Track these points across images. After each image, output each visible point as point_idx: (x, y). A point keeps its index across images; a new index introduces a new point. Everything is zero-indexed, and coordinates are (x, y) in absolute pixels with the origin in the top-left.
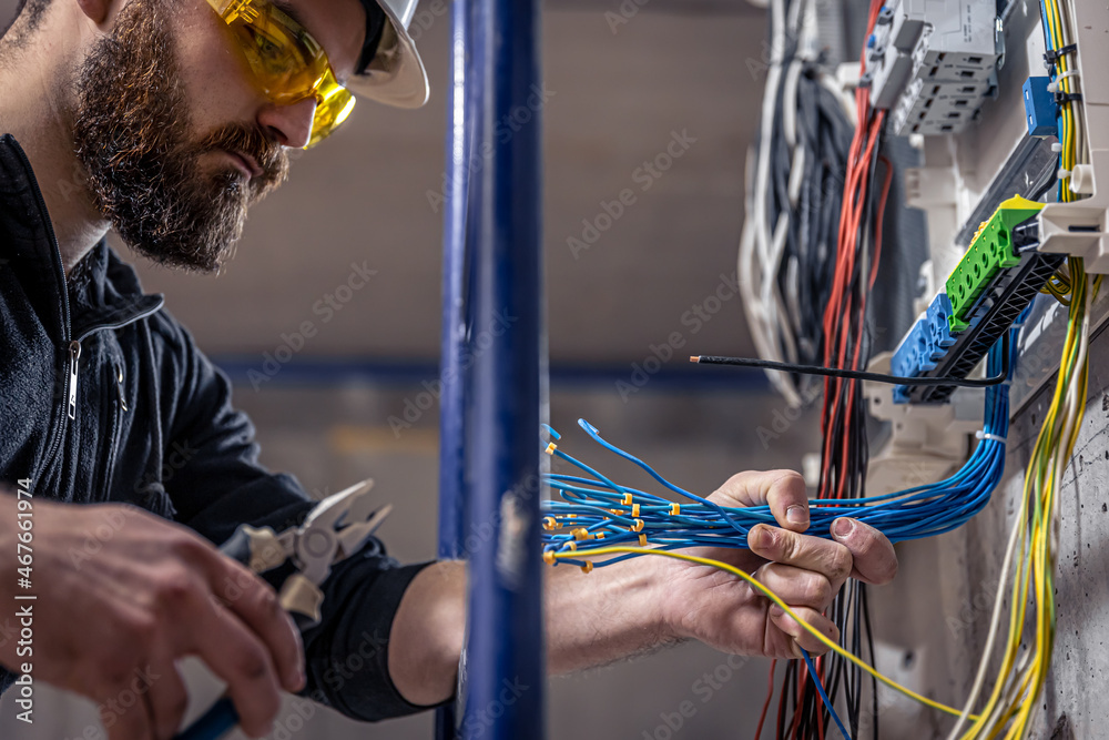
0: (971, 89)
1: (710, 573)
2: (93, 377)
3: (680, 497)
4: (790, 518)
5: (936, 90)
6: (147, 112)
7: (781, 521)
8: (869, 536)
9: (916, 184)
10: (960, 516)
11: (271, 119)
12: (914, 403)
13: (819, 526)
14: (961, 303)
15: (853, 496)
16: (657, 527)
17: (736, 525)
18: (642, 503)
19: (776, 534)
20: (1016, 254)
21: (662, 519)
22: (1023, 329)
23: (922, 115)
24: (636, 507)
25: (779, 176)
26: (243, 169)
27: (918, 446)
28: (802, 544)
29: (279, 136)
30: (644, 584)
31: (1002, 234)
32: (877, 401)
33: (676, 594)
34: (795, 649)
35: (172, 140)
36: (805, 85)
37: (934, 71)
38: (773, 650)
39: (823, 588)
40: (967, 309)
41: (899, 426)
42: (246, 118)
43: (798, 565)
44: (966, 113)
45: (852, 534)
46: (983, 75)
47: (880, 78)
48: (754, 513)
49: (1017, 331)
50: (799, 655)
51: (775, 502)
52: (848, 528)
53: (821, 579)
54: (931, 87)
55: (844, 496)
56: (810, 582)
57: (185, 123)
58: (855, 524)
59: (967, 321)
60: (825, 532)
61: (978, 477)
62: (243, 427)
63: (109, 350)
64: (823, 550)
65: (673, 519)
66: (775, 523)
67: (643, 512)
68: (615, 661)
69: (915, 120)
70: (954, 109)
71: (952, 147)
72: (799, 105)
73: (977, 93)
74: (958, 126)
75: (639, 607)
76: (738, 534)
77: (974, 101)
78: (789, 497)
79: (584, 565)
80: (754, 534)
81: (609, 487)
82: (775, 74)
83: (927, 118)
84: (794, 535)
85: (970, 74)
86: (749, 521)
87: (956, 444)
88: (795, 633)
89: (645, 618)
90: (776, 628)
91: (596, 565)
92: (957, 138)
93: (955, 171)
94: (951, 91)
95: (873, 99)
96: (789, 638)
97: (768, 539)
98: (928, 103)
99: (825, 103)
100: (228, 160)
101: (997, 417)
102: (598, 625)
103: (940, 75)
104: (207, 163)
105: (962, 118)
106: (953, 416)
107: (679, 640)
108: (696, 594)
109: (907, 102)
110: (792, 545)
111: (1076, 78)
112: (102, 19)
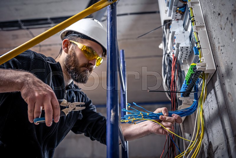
0: (188, 52)
1: (155, 123)
2: (71, 98)
3: (148, 112)
4: (165, 114)
5: (183, 53)
6: (73, 63)
7: (164, 115)
8: (177, 116)
9: (182, 67)
10: (192, 112)
11: (90, 62)
12: (184, 97)
13: (170, 115)
14: (187, 80)
15: (176, 110)
16: (146, 117)
17: (158, 116)
18: (143, 114)
19: (163, 117)
20: (194, 71)
21: (146, 116)
22: (198, 84)
23: (181, 57)
24: (142, 114)
25: (165, 69)
26: (87, 69)
27: (186, 103)
28: (167, 118)
29: (91, 64)
30: (146, 125)
31: (191, 69)
32: (180, 98)
33: (150, 126)
34: (168, 134)
35: (77, 66)
36: (167, 57)
37: (182, 50)
38: (164, 134)
39: (171, 124)
40: (188, 81)
41: (183, 101)
42: (87, 62)
43: (167, 121)
44: (188, 56)
45: (175, 116)
46: (189, 50)
47: (175, 52)
48: (160, 114)
49: (198, 85)
50: (169, 135)
51: (163, 112)
52: (174, 115)
53: (171, 123)
54: (182, 52)
55: (175, 110)
56: (169, 124)
57: (78, 64)
58: (175, 115)
59: (189, 83)
60: (171, 116)
61: (194, 106)
62: (94, 107)
63: (73, 95)
64: (171, 119)
65: (148, 116)
66: (163, 115)
67: (143, 115)
68: (143, 137)
69: (181, 58)
70: (186, 55)
71: (187, 61)
72: (167, 60)
73: (189, 52)
74: (187, 58)
75: (145, 129)
76: (158, 117)
77: (189, 54)
78: (165, 111)
79: (135, 123)
80: (160, 117)
81: (138, 112)
82: (164, 56)
83: (182, 57)
84: (166, 117)
85: (187, 50)
86: (159, 115)
87: (192, 102)
88: (168, 131)
89: (146, 130)
90: (165, 131)
91: (136, 123)
92: (187, 60)
93: (188, 65)
94: (185, 52)
95: (175, 56)
96: (167, 132)
97: (162, 117)
98: (182, 55)
99: (170, 59)
100: (85, 68)
101: (196, 97)
102: (140, 132)
103: (183, 50)
104: (82, 69)
105: (187, 57)
106: (190, 98)
107: (151, 133)
108: (153, 126)
109: (179, 55)
110: (166, 118)
111: (200, 46)
112: (67, 53)
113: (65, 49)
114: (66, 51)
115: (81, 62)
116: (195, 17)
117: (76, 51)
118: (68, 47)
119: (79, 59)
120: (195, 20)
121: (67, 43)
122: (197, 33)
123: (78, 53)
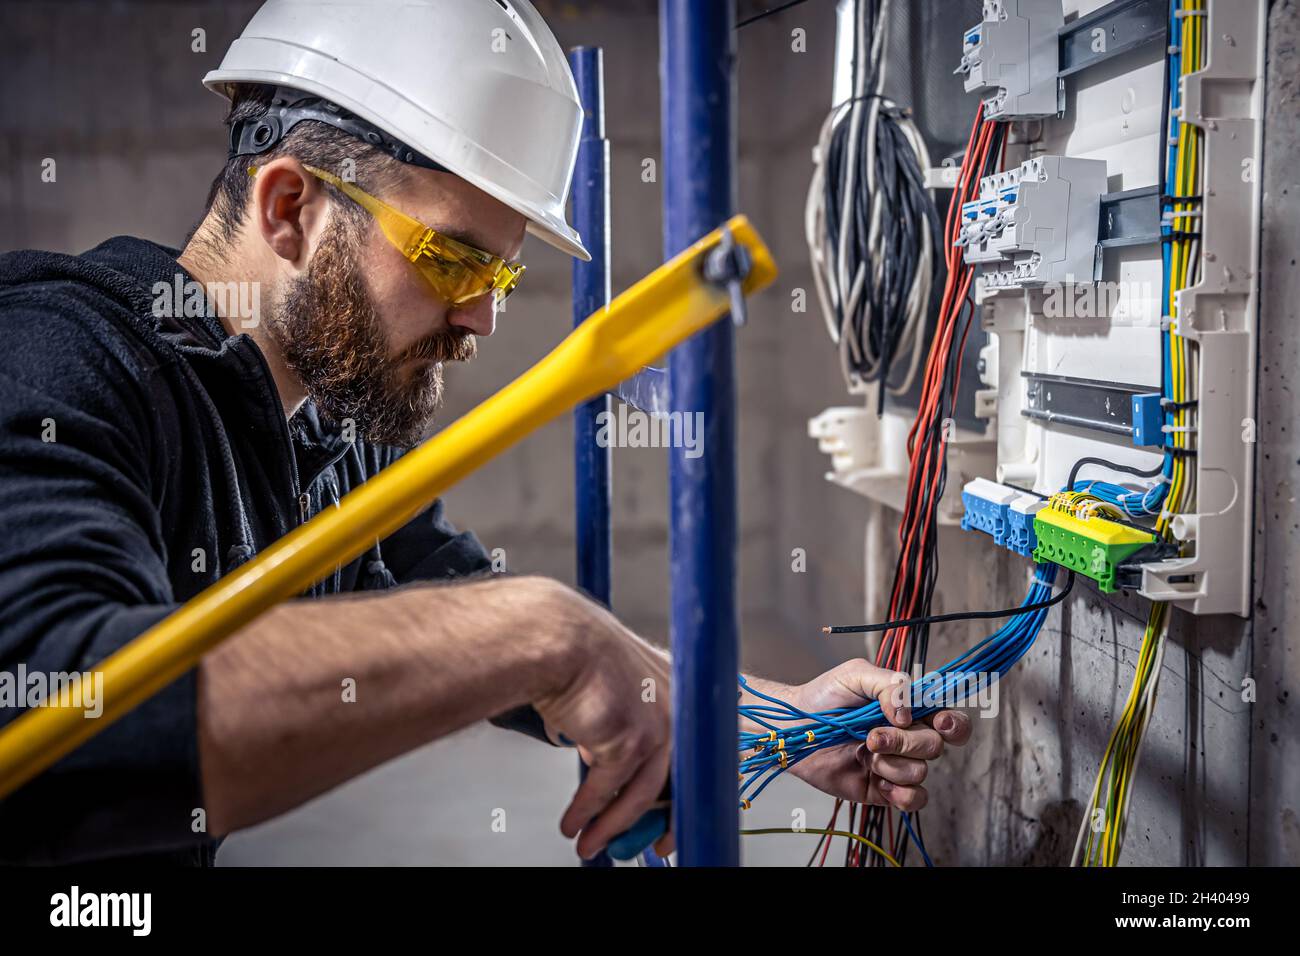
4: (899, 719)
9: (992, 313)
11: (458, 321)
18: (785, 736)
19: (889, 735)
24: (781, 741)
28: (910, 741)
29: (467, 331)
36: (884, 131)
42: (437, 326)
52: (951, 724)
58: (955, 719)
64: (924, 745)
67: (785, 745)
72: (877, 151)
80: (872, 738)
82: (856, 109)
84: (902, 732)
97: (883, 742)
111: (1193, 434)
112: (296, 258)
113: (277, 236)
114: (289, 247)
115: (402, 330)
116: (1205, 210)
117: (363, 264)
118: (302, 219)
119: (389, 317)
120: (1199, 236)
121: (288, 191)
122: (1194, 345)
123: (381, 281)
